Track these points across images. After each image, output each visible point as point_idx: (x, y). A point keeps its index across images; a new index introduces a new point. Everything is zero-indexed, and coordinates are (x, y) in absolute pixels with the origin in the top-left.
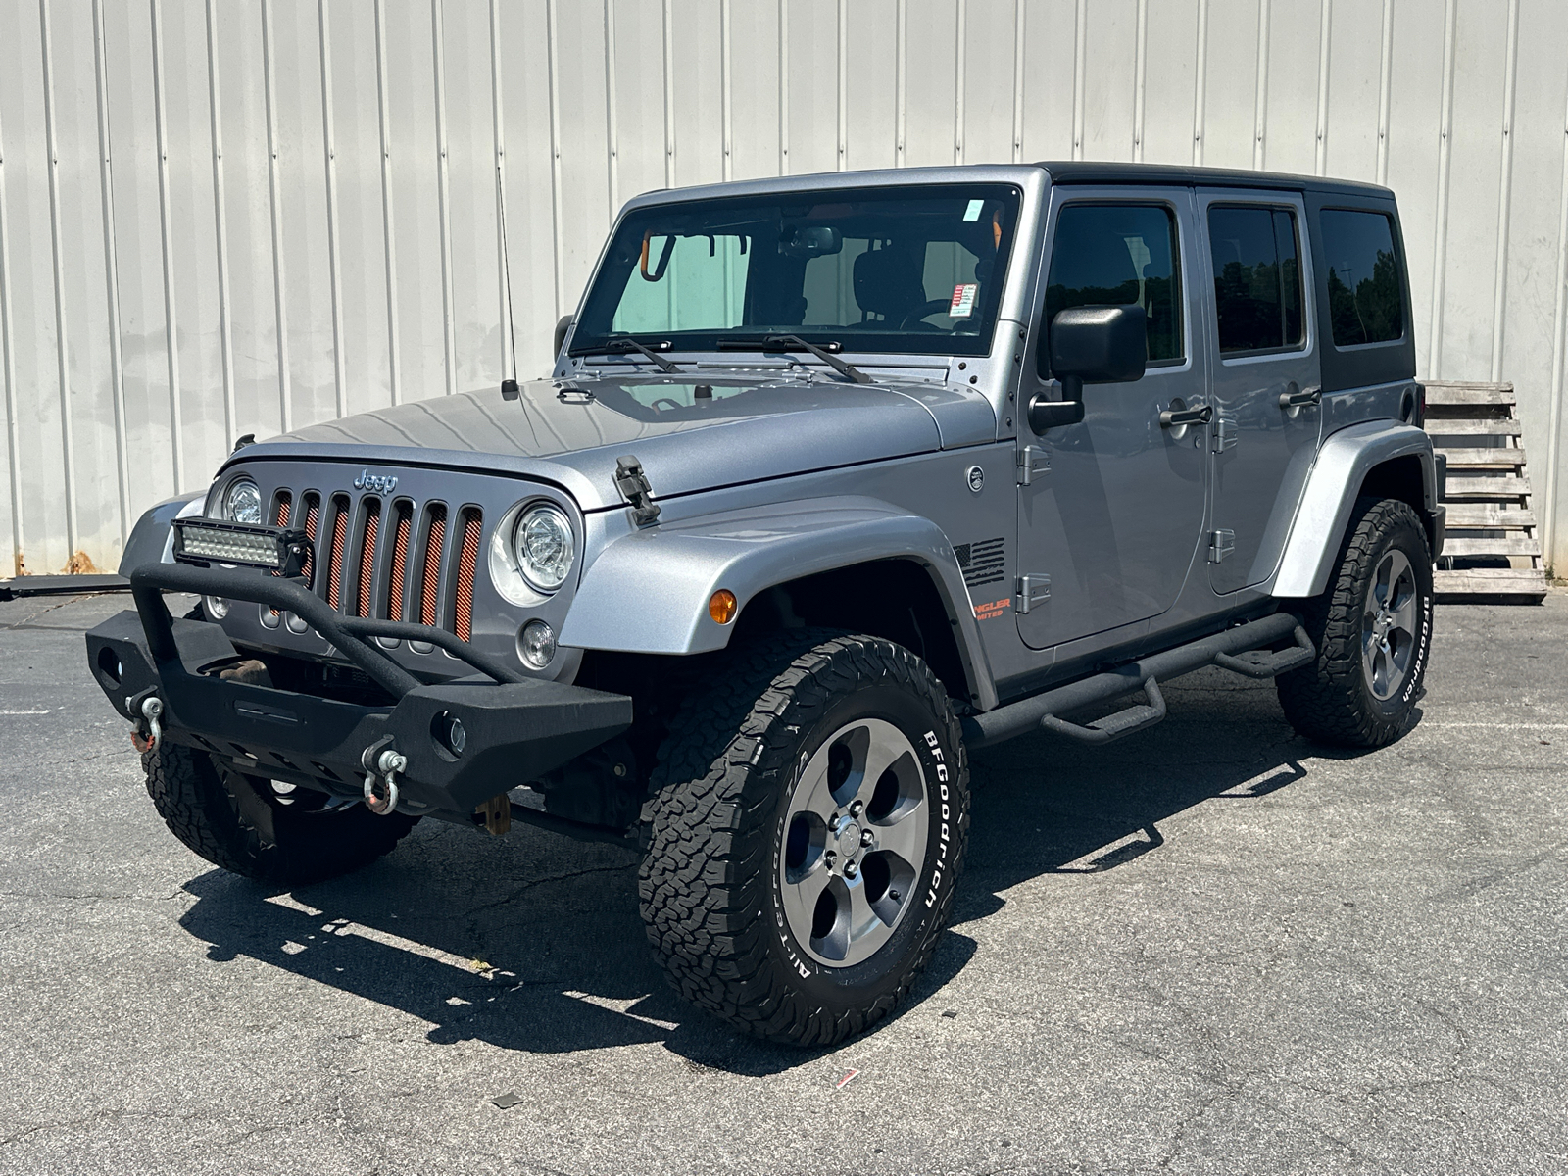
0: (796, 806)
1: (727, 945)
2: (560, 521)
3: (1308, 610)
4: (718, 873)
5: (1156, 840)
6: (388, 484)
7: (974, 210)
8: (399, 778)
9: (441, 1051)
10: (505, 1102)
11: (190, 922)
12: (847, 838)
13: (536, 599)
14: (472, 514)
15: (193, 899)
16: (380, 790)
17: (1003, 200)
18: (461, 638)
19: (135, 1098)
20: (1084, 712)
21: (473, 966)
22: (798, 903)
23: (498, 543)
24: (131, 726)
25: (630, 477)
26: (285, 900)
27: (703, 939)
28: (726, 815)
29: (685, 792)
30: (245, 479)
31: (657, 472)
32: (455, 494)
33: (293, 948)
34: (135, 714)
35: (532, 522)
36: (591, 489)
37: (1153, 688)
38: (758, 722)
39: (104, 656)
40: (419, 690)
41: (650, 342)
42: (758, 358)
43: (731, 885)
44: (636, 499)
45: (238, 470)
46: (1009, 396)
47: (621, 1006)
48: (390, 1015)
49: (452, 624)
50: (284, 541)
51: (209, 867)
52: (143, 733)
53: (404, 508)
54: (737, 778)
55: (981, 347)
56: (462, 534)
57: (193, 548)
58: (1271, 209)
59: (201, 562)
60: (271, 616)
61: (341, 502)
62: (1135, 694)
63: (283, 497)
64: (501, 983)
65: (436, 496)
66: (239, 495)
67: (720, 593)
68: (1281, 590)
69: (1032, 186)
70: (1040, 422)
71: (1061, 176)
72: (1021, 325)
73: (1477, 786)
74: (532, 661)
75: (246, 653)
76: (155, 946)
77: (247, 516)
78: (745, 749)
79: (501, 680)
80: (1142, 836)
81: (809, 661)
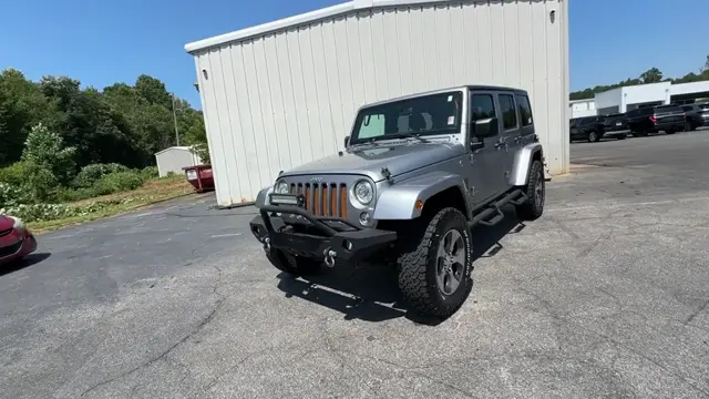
0: (439, 255)
1: (427, 295)
2: (368, 185)
3: (524, 188)
4: (423, 277)
5: (501, 247)
6: (319, 179)
7: (450, 98)
8: (335, 258)
9: (350, 323)
10: (370, 339)
11: (279, 287)
12: (449, 261)
13: (363, 207)
14: (343, 185)
15: (279, 280)
16: (329, 260)
17: (458, 95)
18: (344, 218)
19: (275, 343)
20: (487, 219)
21: (350, 296)
22: (440, 280)
23: (351, 192)
24: (263, 245)
25: (385, 172)
26: (300, 279)
27: (419, 294)
28: (423, 261)
29: (410, 255)
30: (283, 182)
31: (393, 170)
32: (338, 181)
33: (305, 293)
34: (264, 242)
35: (360, 186)
36: (375, 176)
37: (499, 210)
38: (428, 235)
39: (254, 228)
40: (337, 234)
41: (370, 139)
42: (398, 140)
43: (427, 280)
44: (388, 178)
45: (281, 179)
46: (466, 143)
47: (390, 305)
48: (334, 312)
49: (341, 215)
50: (298, 198)
51: (280, 272)
52: (266, 247)
53: (324, 186)
54: (426, 251)
55: (458, 131)
56: (341, 192)
57: (274, 201)
58: (509, 95)
59: (277, 204)
60: (293, 215)
61: (308, 185)
62: (496, 214)
63: (293, 185)
64: (357, 300)
65: (333, 181)
66: (281, 186)
67: (418, 201)
68: (517, 184)
69: (464, 91)
70: (473, 148)
71: (471, 88)
72: (467, 125)
73: (568, 225)
74: (364, 223)
75: (288, 224)
76: (272, 294)
77: (284, 191)
78: (426, 242)
79: (358, 229)
80: (496, 245)
81: (438, 216)
